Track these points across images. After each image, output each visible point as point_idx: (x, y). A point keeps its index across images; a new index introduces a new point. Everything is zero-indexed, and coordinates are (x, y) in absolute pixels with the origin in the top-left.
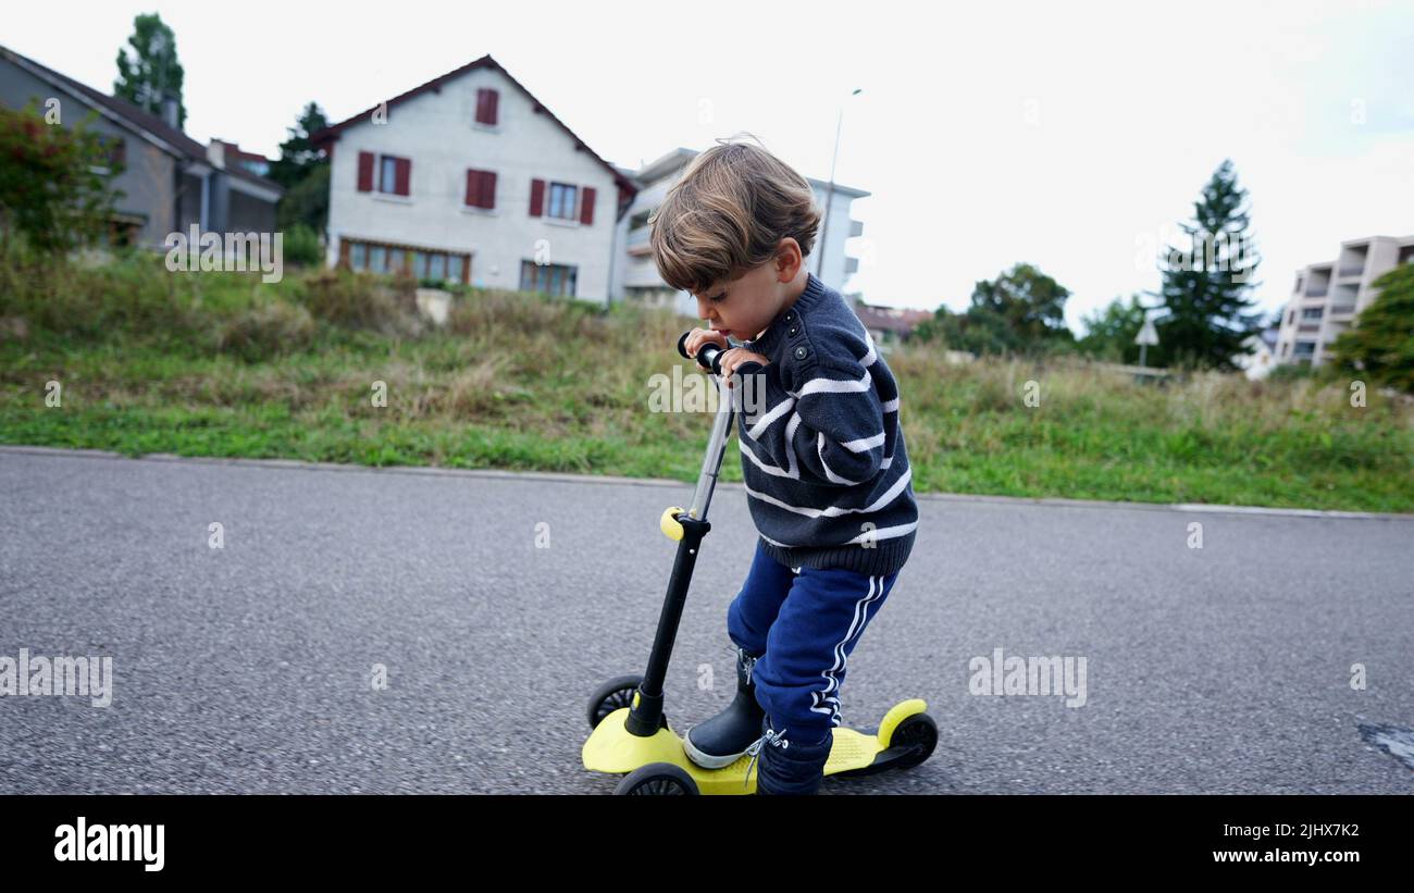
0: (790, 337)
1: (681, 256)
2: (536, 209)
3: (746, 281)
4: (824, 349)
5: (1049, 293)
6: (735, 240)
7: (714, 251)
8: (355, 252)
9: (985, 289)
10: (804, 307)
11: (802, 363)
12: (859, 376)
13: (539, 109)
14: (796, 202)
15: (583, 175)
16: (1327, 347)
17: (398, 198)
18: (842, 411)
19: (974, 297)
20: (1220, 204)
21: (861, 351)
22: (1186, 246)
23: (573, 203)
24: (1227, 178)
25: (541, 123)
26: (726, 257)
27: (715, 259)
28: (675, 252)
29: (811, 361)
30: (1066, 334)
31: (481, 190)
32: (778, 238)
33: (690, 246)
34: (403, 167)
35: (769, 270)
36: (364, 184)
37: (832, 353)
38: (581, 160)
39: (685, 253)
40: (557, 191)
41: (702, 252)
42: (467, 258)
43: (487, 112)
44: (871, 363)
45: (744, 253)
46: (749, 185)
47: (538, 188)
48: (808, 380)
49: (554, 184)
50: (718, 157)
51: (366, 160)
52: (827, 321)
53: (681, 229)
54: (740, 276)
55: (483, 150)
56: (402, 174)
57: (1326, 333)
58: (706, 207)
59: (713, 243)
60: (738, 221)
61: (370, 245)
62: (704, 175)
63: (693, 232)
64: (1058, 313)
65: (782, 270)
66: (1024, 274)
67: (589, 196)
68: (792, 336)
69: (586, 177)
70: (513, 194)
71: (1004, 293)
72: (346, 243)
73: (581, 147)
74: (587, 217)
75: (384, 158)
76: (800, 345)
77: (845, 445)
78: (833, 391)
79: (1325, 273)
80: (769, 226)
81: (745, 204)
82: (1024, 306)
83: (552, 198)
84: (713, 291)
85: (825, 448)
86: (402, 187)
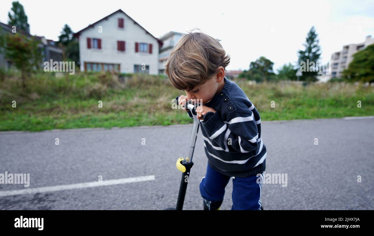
0: (224, 102)
1: (182, 78)
2: (137, 50)
3: (206, 84)
4: (239, 106)
5: (269, 64)
6: (202, 70)
7: (195, 76)
8: (89, 66)
9: (253, 64)
10: (227, 90)
11: (232, 112)
12: (250, 115)
13: (135, 23)
14: (222, 53)
15: (149, 40)
16: (340, 72)
17: (98, 50)
18: (247, 128)
19: (250, 66)
20: (312, 37)
21: (249, 105)
22: (304, 49)
23: (146, 48)
24: (313, 31)
25: (136, 27)
26: (200, 77)
27: (196, 79)
28: (179, 77)
29: (235, 111)
30: (273, 74)
31: (121, 46)
32: (217, 67)
33: (186, 75)
34: (99, 41)
35: (214, 79)
36: (89, 46)
37: (242, 107)
38: (148, 36)
39: (184, 78)
40: (142, 45)
41: (190, 77)
42: (119, 65)
43: (121, 24)
44: (253, 109)
45: (206, 74)
46: (205, 49)
47: (137, 45)
48: (233, 118)
49: (141, 44)
50: (191, 38)
51: (89, 40)
52: (237, 95)
53: (181, 68)
54: (204, 83)
55: (121, 35)
56: (99, 43)
57: (339, 69)
58: (190, 59)
59: (194, 73)
60: (203, 64)
61: (92, 64)
62: (186, 45)
63: (186, 69)
64: (271, 69)
65: (218, 78)
66: (263, 59)
67: (151, 46)
68: (225, 102)
69: (150, 41)
70: (130, 47)
71: (258, 65)
72: (86, 64)
73: (147, 33)
74: (151, 52)
75: (94, 39)
76: (230, 105)
77: (250, 141)
78: (243, 121)
79: (338, 54)
80: (214, 63)
81: (205, 56)
82: (263, 67)
83: (141, 47)
84: (195, 89)
85: (242, 142)
86: (99, 47)
